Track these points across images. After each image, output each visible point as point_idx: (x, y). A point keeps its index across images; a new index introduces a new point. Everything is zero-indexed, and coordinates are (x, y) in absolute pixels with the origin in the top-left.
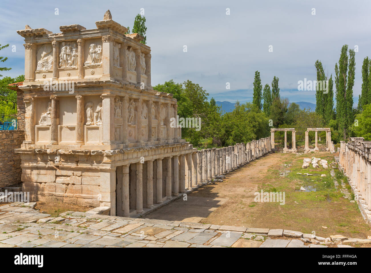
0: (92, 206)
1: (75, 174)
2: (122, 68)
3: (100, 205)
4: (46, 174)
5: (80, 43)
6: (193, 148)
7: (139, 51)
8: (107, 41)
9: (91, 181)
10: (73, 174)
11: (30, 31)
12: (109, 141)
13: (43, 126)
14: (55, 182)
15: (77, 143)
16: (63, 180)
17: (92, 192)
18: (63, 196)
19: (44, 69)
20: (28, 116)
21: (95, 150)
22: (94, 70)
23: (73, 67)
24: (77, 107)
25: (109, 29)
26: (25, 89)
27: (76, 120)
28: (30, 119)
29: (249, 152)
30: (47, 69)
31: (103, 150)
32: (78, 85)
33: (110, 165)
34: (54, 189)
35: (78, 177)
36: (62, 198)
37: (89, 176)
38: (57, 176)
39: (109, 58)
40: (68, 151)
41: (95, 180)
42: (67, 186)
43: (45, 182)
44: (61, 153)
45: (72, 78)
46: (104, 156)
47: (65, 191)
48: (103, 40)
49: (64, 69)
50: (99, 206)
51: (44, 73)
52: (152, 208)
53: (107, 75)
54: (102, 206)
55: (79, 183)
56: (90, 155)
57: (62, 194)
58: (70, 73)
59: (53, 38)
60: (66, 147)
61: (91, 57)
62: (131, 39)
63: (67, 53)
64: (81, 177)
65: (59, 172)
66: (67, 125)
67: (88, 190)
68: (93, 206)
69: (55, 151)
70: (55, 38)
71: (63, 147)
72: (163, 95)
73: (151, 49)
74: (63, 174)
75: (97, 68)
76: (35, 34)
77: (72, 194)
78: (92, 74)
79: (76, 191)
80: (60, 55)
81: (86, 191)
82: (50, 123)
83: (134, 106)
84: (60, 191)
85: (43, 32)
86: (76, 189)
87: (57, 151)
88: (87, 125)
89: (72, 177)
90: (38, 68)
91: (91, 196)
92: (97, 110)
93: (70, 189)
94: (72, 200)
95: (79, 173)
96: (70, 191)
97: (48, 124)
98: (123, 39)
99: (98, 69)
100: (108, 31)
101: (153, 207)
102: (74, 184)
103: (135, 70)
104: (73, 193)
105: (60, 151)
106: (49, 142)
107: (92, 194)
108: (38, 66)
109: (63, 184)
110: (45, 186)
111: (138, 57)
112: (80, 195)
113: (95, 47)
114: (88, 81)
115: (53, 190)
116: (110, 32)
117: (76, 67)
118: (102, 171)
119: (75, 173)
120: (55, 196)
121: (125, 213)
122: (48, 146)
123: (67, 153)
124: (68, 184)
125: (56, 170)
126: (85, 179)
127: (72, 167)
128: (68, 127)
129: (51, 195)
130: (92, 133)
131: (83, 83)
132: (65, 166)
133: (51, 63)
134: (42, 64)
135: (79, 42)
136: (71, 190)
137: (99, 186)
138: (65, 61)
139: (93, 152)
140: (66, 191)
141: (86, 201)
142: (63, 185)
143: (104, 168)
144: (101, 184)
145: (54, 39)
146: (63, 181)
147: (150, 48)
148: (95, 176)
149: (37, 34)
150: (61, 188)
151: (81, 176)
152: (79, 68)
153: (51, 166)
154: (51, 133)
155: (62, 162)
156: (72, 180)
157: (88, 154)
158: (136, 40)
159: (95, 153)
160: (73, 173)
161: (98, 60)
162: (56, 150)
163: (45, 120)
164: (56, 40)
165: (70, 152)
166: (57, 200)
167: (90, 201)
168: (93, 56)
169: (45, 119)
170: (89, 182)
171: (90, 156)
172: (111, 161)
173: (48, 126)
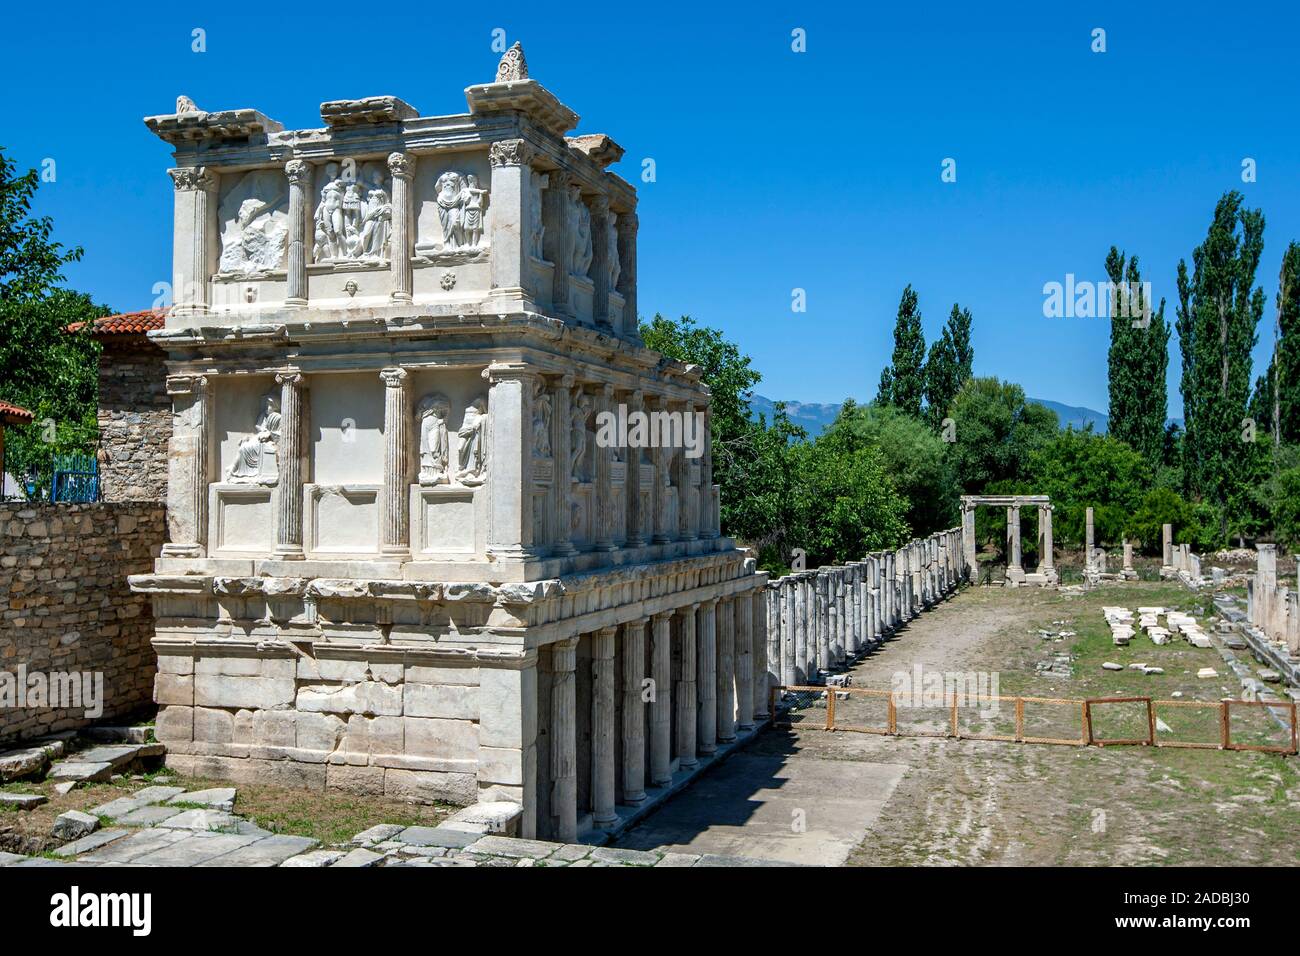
0: (446, 801)
1: (375, 676)
2: (553, 265)
3: (479, 796)
4: (258, 676)
5: (402, 167)
6: (757, 572)
7: (605, 201)
8: (509, 162)
9: (440, 701)
10: (366, 676)
11: (200, 120)
12: (519, 547)
13: (242, 489)
14: (293, 705)
15: (384, 552)
16: (323, 697)
17: (447, 744)
18: (326, 764)
19: (248, 267)
20: (184, 449)
21: (463, 584)
22: (453, 274)
23: (367, 258)
24: (387, 414)
25: (518, 116)
26: (172, 343)
27: (383, 466)
28: (192, 458)
29: (904, 583)
30: (261, 267)
31: (491, 584)
32: (389, 329)
33: (521, 640)
34: (290, 734)
35: (386, 689)
36: (320, 769)
37: (435, 684)
38: (301, 683)
39: (517, 227)
40: (351, 584)
41: (459, 698)
42: (342, 722)
43: (250, 705)
44: (324, 593)
45: (363, 301)
46: (496, 604)
47: (335, 742)
48: (494, 159)
49: (332, 268)
50: (475, 801)
51: (251, 281)
52: (643, 806)
53: (512, 291)
54: (488, 801)
55: (392, 712)
56: (442, 602)
57: (320, 752)
58: (355, 282)
59: (292, 149)
60: (340, 568)
61: (445, 221)
62: (583, 155)
63: (345, 206)
64: (401, 686)
65: (309, 667)
66: (343, 483)
67: (429, 738)
68: (450, 799)
69: (298, 586)
70: (299, 147)
71: (326, 570)
73: (637, 196)
74: (327, 676)
75: (468, 265)
76: (216, 133)
77: (365, 755)
78: (444, 288)
79: (381, 742)
80: (316, 215)
81: (422, 742)
82: (272, 476)
83: (587, 411)
84: (313, 740)
85: (251, 124)
86: (381, 733)
87: (303, 585)
88: (423, 486)
89: (362, 689)
90: (227, 264)
91: (444, 760)
92: (466, 427)
93: (355, 735)
94: (362, 778)
95: (394, 671)
96: (357, 742)
97: (265, 480)
98: (558, 156)
99: (470, 268)
100: (517, 124)
101: (644, 800)
102: (371, 715)
103: (588, 275)
104: (366, 750)
105: (317, 583)
106: (268, 550)
107: (446, 755)
108: (224, 255)
109: (327, 713)
110: (253, 723)
112: (395, 756)
113: (456, 187)
114: (435, 314)
115: (284, 736)
116: (521, 125)
117: (382, 260)
118: (487, 662)
119: (378, 669)
120: (294, 760)
121: (561, 828)
122: (265, 565)
123: (346, 591)
124: (346, 716)
125: (298, 658)
126: (417, 693)
127: (364, 649)
128: (343, 492)
129: (276, 756)
130: (444, 515)
131: (415, 321)
132: (335, 642)
133: (277, 243)
134: (240, 245)
135: (395, 165)
136: (359, 736)
137: (476, 721)
138: (334, 237)
139: (455, 591)
140: (338, 741)
141: (419, 779)
142: (326, 718)
143: (497, 651)
144: (483, 713)
145: (295, 152)
146: (326, 701)
147: (635, 191)
148: (458, 684)
149: (228, 134)
150: (319, 730)
151: (402, 681)
152: (395, 264)
153: (277, 642)
154: (277, 516)
155: (324, 627)
156: (365, 697)
157: (435, 597)
158: (597, 159)
159: (464, 594)
160: (369, 671)
161: (471, 233)
162: (299, 580)
163: (251, 465)
164: (302, 155)
165: (359, 590)
166: (304, 777)
167: (437, 780)
168: (453, 220)
169: (249, 460)
170: (432, 707)
171: (440, 605)
172: (525, 623)
173: (265, 488)
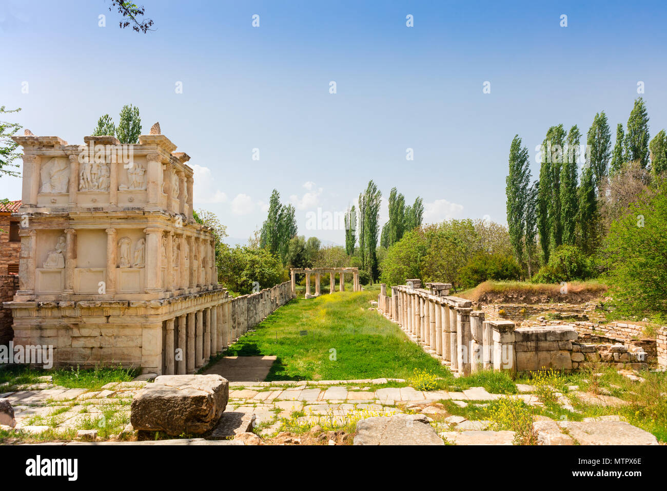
1: (102, 334)
4: (56, 336)
6: (229, 296)
7: (183, 174)
9: (127, 341)
10: (99, 334)
14: (70, 346)
15: (107, 292)
16: (82, 342)
17: (130, 356)
18: (84, 365)
19: (54, 191)
20: (26, 256)
23: (101, 190)
24: (108, 244)
25: (157, 146)
28: (29, 259)
31: (147, 301)
34: (69, 356)
35: (107, 338)
38: (73, 338)
41: (134, 340)
42: (89, 351)
44: (84, 306)
45: (99, 205)
48: (149, 159)
50: (141, 374)
53: (155, 204)
54: (146, 374)
55: (109, 346)
58: (96, 198)
60: (90, 297)
62: (177, 158)
65: (77, 332)
67: (123, 354)
69: (72, 303)
71: (84, 298)
72: (204, 230)
73: (193, 172)
74: (84, 335)
76: (41, 143)
77: (99, 362)
78: (129, 201)
79: (105, 357)
80: (81, 174)
81: (121, 355)
82: (62, 266)
83: (177, 243)
84: (78, 358)
85: (55, 141)
86: (105, 354)
87: (75, 303)
88: (121, 268)
90: (45, 190)
91: (129, 361)
92: (137, 249)
93: (95, 355)
96: (96, 357)
97: (60, 267)
98: (170, 159)
99: (139, 195)
100: (157, 149)
102: (101, 348)
103: (178, 198)
104: (99, 360)
107: (130, 359)
108: (43, 187)
109: (84, 348)
111: (181, 181)
113: (135, 167)
115: (67, 357)
117: (106, 192)
118: (145, 327)
119: (103, 331)
120: (71, 365)
123: (92, 305)
124: (91, 349)
125: (73, 329)
126: (119, 339)
128: (90, 271)
129: (64, 364)
130: (129, 278)
132: (87, 323)
137: (141, 347)
138: (88, 182)
140: (88, 357)
144: (143, 345)
145: (73, 152)
147: (192, 170)
149: (46, 144)
150: (81, 354)
151: (113, 335)
156: (99, 341)
158: (181, 160)
159: (137, 304)
161: (139, 183)
163: (54, 261)
165: (97, 304)
168: (133, 179)
170: (125, 343)
